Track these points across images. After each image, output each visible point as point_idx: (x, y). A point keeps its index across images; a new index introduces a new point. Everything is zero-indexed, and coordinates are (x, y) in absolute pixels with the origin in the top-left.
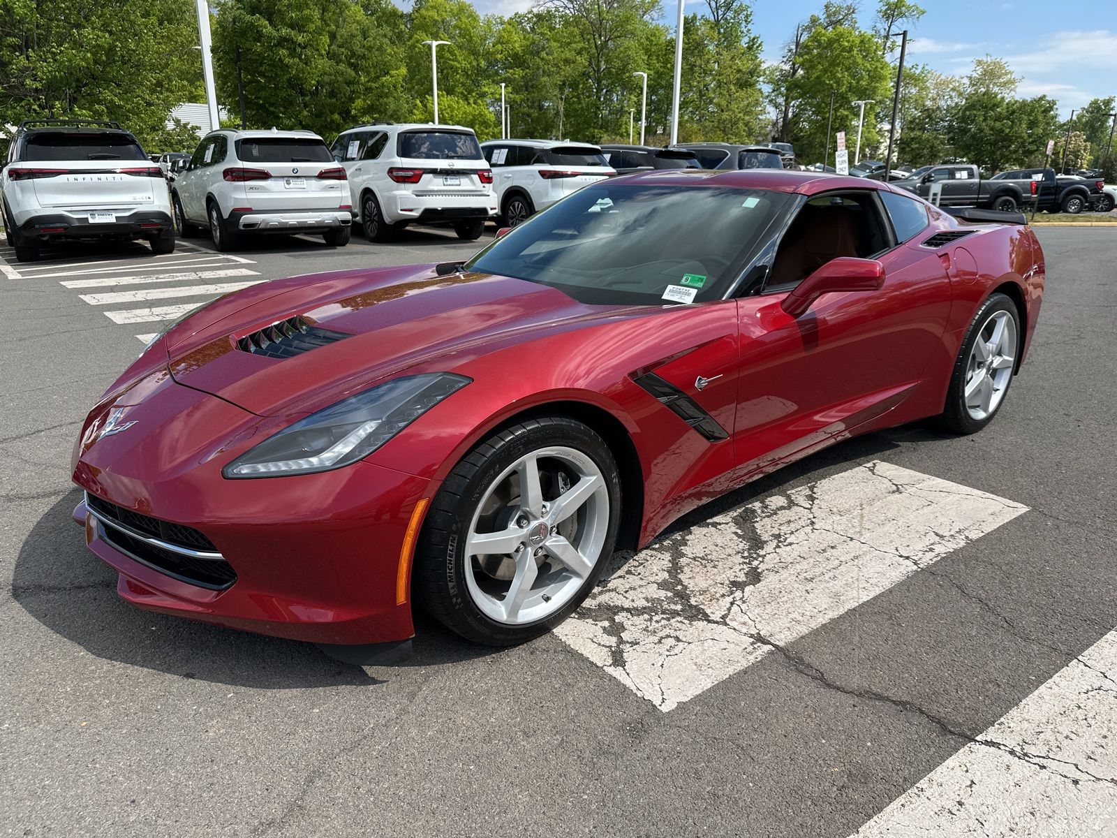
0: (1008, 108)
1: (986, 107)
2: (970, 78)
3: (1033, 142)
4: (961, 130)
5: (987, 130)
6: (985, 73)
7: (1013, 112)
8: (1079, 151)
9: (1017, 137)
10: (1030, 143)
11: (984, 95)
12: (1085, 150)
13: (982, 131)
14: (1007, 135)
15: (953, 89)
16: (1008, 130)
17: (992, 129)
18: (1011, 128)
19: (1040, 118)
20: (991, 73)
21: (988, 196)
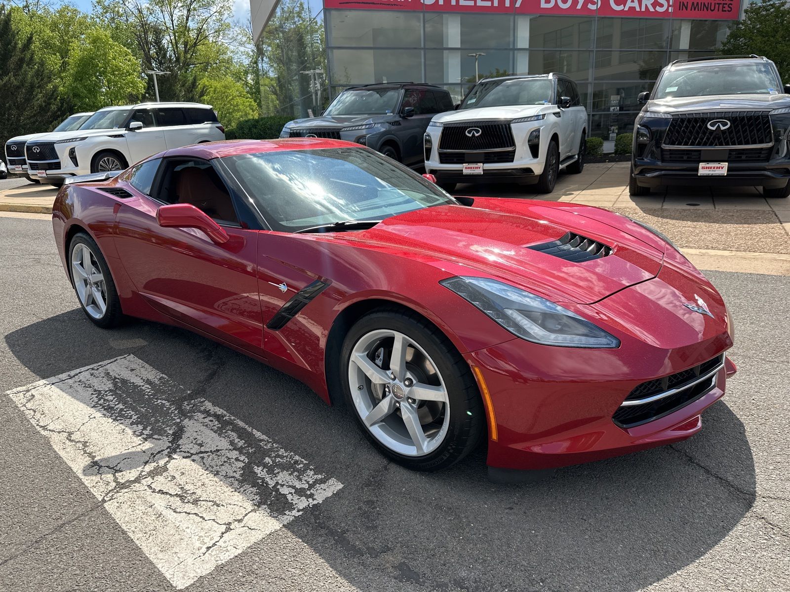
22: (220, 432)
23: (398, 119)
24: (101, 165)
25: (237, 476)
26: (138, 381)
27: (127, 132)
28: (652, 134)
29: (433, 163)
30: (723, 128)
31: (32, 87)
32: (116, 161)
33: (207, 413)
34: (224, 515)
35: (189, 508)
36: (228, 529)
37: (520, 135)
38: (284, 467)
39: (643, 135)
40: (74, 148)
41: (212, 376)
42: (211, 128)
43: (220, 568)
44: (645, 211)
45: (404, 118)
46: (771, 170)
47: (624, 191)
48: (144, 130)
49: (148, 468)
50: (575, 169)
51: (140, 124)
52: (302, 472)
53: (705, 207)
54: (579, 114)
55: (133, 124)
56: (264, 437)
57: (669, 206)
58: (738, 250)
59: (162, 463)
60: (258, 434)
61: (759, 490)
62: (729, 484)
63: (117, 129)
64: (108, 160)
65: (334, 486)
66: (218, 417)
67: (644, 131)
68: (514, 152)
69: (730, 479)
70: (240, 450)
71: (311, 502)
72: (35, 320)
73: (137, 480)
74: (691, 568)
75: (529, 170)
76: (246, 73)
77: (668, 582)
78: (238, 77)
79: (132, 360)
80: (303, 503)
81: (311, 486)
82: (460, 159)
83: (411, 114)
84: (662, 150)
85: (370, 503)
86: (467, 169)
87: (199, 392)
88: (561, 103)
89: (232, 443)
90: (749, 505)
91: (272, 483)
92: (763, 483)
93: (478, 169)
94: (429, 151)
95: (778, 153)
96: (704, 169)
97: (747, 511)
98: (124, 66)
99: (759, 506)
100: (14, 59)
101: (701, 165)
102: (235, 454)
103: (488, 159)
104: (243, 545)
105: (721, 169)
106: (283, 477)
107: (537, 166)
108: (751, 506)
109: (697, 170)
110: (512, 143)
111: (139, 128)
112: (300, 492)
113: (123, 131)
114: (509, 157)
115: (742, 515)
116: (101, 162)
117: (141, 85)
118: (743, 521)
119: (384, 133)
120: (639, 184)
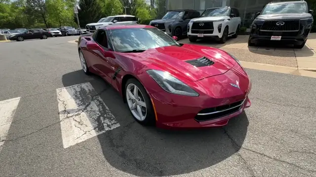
22: (98, 106)
23: (182, 20)
25: (96, 119)
26: (87, 90)
28: (257, 26)
29: (190, 33)
30: (281, 25)
31: (96, 11)
33: (98, 100)
34: (86, 129)
35: (80, 126)
36: (85, 133)
37: (215, 26)
38: (108, 118)
39: (254, 26)
41: (105, 90)
43: (77, 144)
44: (250, 50)
45: (184, 20)
46: (297, 39)
47: (247, 44)
48: (117, 23)
49: (77, 113)
50: (234, 37)
51: (117, 21)
52: (112, 120)
53: (271, 50)
54: (238, 20)
55: (114, 21)
56: (108, 109)
57: (259, 49)
58: (277, 65)
59: (80, 112)
60: (107, 108)
61: (243, 146)
62: (234, 142)
63: (110, 22)
65: (118, 125)
66: (100, 101)
67: (255, 25)
68: (213, 31)
69: (236, 140)
70: (100, 112)
71: (110, 129)
72: (73, 71)
73: (72, 116)
74: (207, 169)
75: (217, 36)
76: (150, 7)
77: (197, 172)
78: (147, 8)
79: (89, 84)
80: (107, 129)
81: (112, 124)
82: (197, 32)
83: (186, 18)
84: (260, 31)
85: (125, 132)
86: (199, 35)
87: (100, 94)
88: (231, 16)
89: (99, 109)
90: (237, 151)
91: (103, 122)
92: (246, 143)
93: (202, 35)
94: (189, 29)
95: (300, 33)
96: (273, 38)
97: (236, 152)
98: (118, 6)
99: (241, 152)
100: (91, 4)
101: (272, 36)
102: (98, 112)
103: (205, 32)
104: (86, 138)
105: (279, 38)
106: (107, 121)
107: (220, 35)
108: (238, 151)
109: (270, 38)
110: (213, 28)
112: (108, 126)
113: (112, 23)
114: (212, 32)
115: (233, 154)
117: (122, 10)
118: (233, 156)
119: (178, 24)
120: (251, 42)
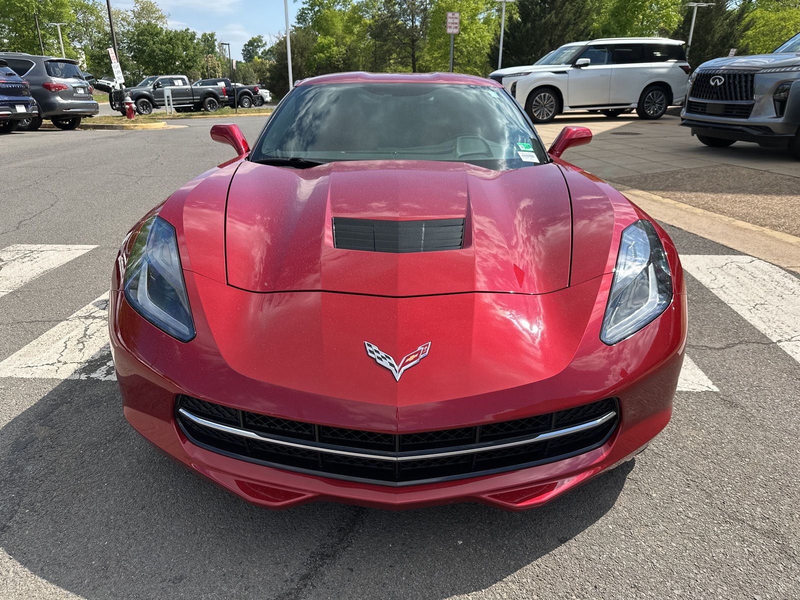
0: (167, 36)
1: (152, 34)
2: (134, 12)
3: (189, 60)
4: (139, 51)
5: (157, 51)
6: (143, 9)
7: (171, 39)
8: (215, 67)
9: (179, 57)
10: (188, 61)
11: (148, 25)
12: (218, 67)
13: (154, 51)
14: (172, 55)
15: (122, 19)
16: (171, 52)
17: (161, 50)
18: (173, 50)
19: (189, 44)
20: (146, 10)
21: (199, 97)
24: (536, 101)
27: (572, 68)
32: (552, 97)
34: (69, 357)
36: (54, 364)
40: (516, 83)
42: (673, 67)
48: (589, 67)
51: (588, 60)
55: (581, 61)
63: (564, 65)
64: (545, 96)
111: (586, 65)
113: (568, 68)
116: (537, 98)
